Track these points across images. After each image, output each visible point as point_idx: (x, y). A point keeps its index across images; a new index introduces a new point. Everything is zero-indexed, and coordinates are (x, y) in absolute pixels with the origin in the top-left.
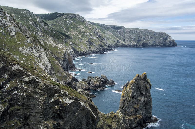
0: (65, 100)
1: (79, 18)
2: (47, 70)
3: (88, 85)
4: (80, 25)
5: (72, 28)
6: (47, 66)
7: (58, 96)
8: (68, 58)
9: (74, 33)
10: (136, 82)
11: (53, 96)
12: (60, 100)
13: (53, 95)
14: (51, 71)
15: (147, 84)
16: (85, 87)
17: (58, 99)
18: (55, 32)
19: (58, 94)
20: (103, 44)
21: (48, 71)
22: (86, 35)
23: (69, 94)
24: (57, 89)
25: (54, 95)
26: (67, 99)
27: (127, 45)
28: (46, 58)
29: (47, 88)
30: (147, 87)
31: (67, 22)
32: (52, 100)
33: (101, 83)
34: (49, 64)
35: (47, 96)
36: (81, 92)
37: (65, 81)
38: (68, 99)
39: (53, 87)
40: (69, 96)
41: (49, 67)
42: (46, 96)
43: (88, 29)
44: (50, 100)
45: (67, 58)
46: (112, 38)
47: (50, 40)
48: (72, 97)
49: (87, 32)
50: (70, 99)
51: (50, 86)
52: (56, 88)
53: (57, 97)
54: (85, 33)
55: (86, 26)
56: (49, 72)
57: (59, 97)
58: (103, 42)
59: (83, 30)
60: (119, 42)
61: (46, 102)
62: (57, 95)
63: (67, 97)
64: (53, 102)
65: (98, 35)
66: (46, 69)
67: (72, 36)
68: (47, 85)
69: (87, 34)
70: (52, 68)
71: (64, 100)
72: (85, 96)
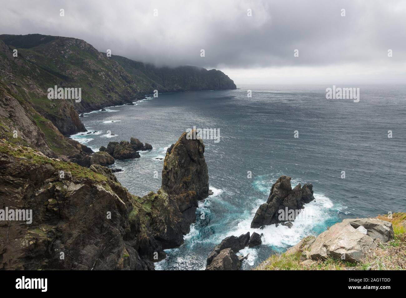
0: (68, 186)
1: (85, 46)
2: (30, 138)
3: (109, 155)
4: (87, 58)
5: (72, 64)
6: (30, 132)
7: (52, 182)
8: (71, 115)
9: (77, 72)
10: (183, 143)
11: (42, 183)
12: (58, 188)
13: (42, 181)
14: (38, 140)
15: (199, 146)
16: (105, 160)
17: (54, 187)
18: (40, 70)
19: (53, 178)
20: (130, 90)
21: (33, 140)
22: (100, 75)
23: (73, 176)
24: (48, 170)
25: (45, 182)
26: (70, 184)
27: (167, 90)
28: (26, 118)
29: (27, 170)
30: (199, 150)
31: (63, 52)
32: (42, 190)
33: (132, 151)
34: (32, 128)
35: (30, 185)
36: (97, 168)
37: (68, 155)
38: (72, 183)
39: (41, 167)
40: (73, 179)
41: (35, 133)
42: (27, 186)
43: (103, 65)
44: (38, 190)
45: (68, 115)
46: (144, 80)
47: (31, 85)
48: (80, 180)
49: (102, 71)
50: (76, 183)
51: (34, 167)
52: (46, 168)
53: (51, 184)
54: (98, 72)
55: (99, 60)
56: (36, 142)
57: (55, 183)
58: (131, 87)
59: (93, 67)
60: (156, 86)
61: (29, 195)
62: (49, 180)
63: (71, 181)
64: (42, 193)
65: (121, 75)
66: (27, 136)
67: (76, 78)
68: (27, 166)
69: (102, 73)
70: (39, 134)
71: (65, 187)
72: (104, 174)
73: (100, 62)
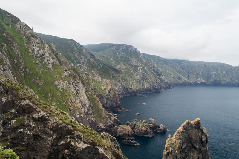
0: (79, 144)
1: (132, 49)
2: (84, 109)
3: (131, 129)
4: (132, 57)
5: (122, 61)
6: (85, 104)
7: (70, 138)
8: (113, 96)
9: (124, 67)
11: (64, 138)
12: (72, 143)
13: (64, 136)
14: (88, 110)
15: (202, 135)
16: (127, 133)
17: (70, 142)
18: (102, 65)
19: (71, 136)
21: (86, 110)
22: (139, 69)
23: (83, 137)
24: (69, 130)
25: (66, 137)
26: (80, 142)
28: (85, 95)
29: (57, 127)
30: (202, 139)
31: (117, 53)
32: (62, 142)
33: (149, 129)
34: (87, 102)
35: (56, 137)
36: (105, 136)
37: (104, 124)
38: (82, 142)
39: (65, 127)
40: (83, 140)
41: (87, 106)
42: (55, 137)
43: (142, 62)
44: (60, 142)
45: (111, 96)
46: (172, 74)
47: (95, 74)
48: (88, 141)
49: (140, 66)
50: (85, 143)
51: (61, 126)
52: (68, 128)
53: (69, 139)
54: (137, 67)
55: (140, 58)
57: (71, 140)
58: (159, 79)
59: (135, 63)
60: (181, 79)
61: (55, 144)
62: (69, 136)
63: (81, 140)
64: (62, 144)
65: (153, 69)
66: (83, 107)
67: (123, 71)
68: (57, 124)
69: (140, 68)
70: (90, 106)
71: (77, 144)
73: (140, 60)
